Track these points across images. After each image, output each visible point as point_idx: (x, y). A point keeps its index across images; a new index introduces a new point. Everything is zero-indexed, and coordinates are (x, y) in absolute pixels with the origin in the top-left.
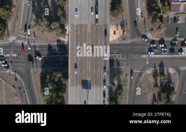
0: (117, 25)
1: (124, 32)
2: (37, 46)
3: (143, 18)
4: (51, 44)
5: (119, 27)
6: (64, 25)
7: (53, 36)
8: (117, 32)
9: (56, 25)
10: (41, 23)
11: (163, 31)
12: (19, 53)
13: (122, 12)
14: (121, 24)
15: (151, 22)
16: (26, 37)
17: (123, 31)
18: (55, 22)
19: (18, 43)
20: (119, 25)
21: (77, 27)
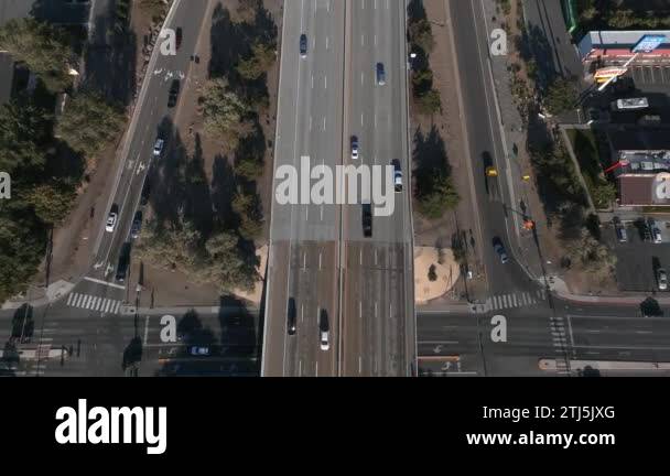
0: (439, 246)
1: (467, 271)
2: (144, 320)
3: (530, 224)
4: (200, 310)
5: (449, 252)
6: (251, 242)
7: (208, 281)
8: (441, 271)
9: (226, 244)
10: (174, 236)
11: (605, 269)
12: (75, 346)
13: (455, 203)
14: (454, 242)
15: (559, 237)
16: (111, 284)
17: (461, 267)
18: (221, 232)
19: (78, 305)
20: (446, 247)
21: (297, 249)
